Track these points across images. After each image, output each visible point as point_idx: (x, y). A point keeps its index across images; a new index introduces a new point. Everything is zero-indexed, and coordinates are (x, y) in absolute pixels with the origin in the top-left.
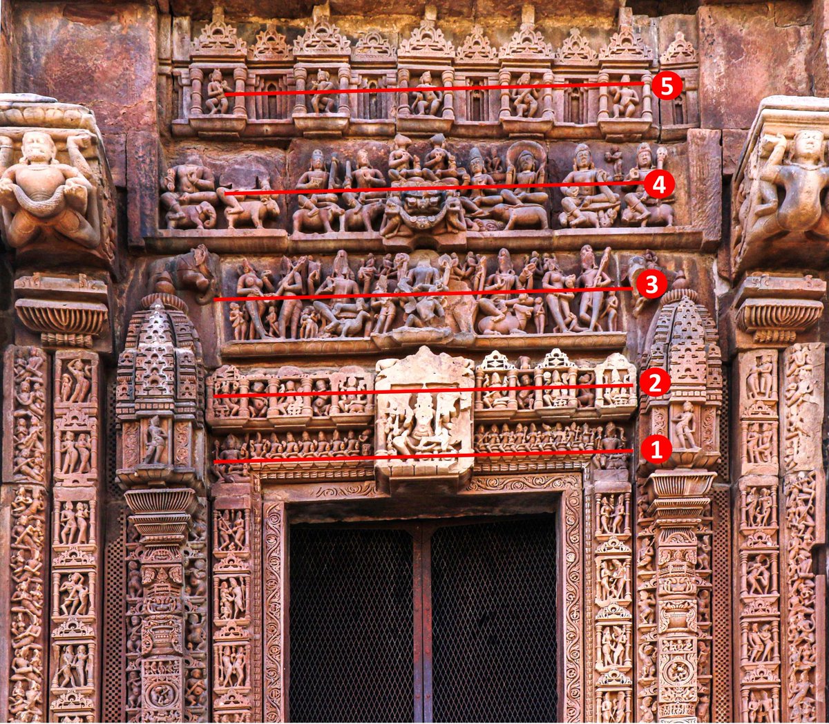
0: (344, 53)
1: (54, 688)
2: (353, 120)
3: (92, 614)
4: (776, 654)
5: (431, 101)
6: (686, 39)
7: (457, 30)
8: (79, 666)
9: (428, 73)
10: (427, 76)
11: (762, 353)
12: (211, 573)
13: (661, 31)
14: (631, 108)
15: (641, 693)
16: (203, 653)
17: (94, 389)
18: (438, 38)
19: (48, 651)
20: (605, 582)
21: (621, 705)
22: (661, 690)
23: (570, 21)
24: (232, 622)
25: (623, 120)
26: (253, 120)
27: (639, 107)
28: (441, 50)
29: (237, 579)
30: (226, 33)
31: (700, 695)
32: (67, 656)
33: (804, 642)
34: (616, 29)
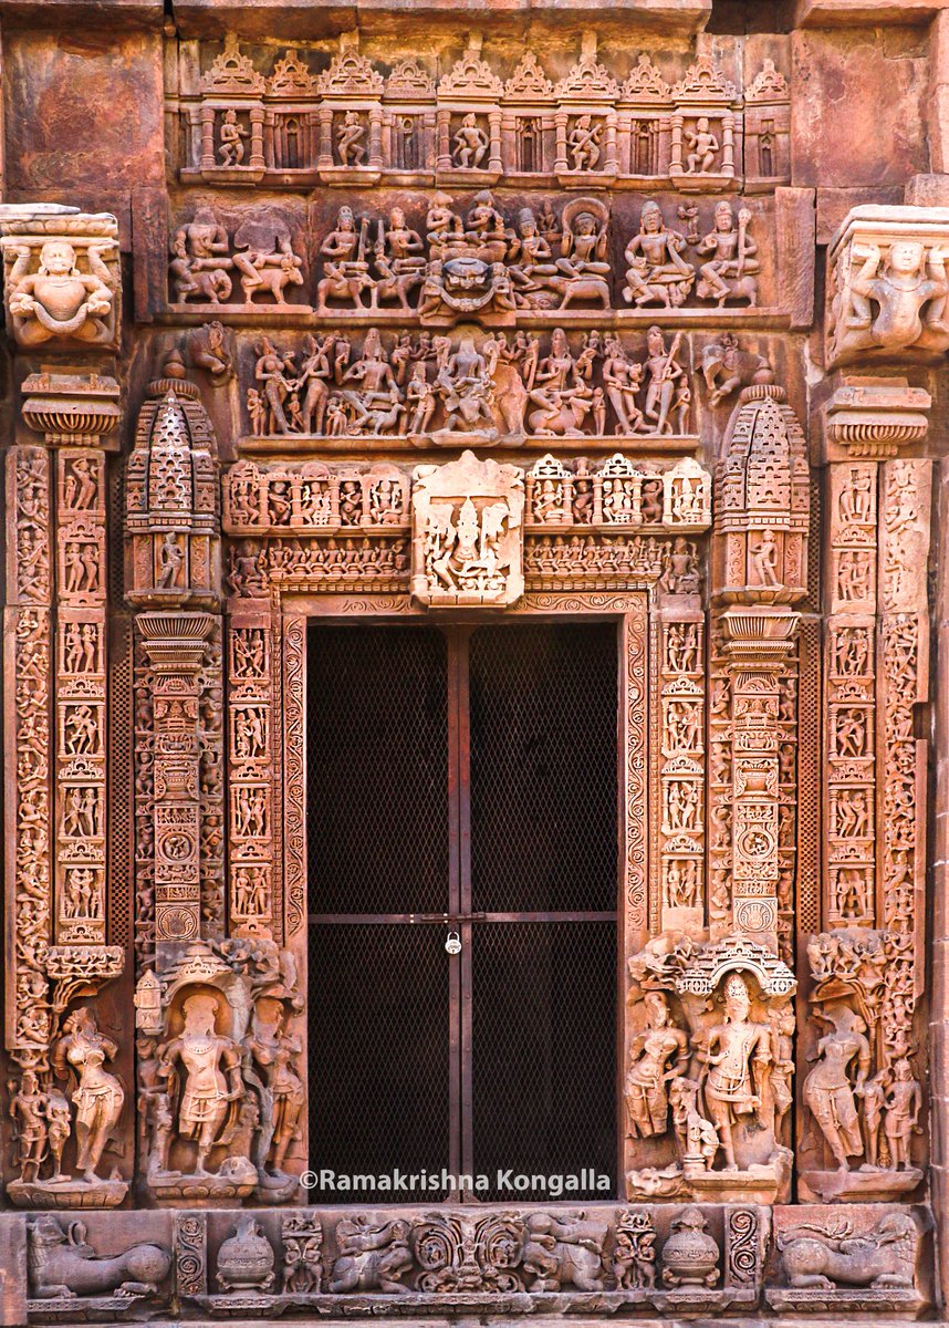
0: (376, 91)
1: (62, 837)
2: (387, 171)
3: (101, 754)
4: (870, 829)
5: (475, 149)
6: (777, 69)
7: (506, 54)
8: (88, 812)
9: (473, 116)
10: (471, 119)
11: (858, 466)
12: (226, 703)
13: (748, 56)
14: (709, 159)
15: (713, 864)
16: (219, 798)
17: (102, 493)
18: (485, 72)
19: (53, 792)
20: (673, 729)
21: (690, 876)
22: (736, 865)
23: (638, 44)
24: (251, 760)
25: (699, 175)
26: (272, 170)
27: (719, 155)
28: (487, 87)
29: (256, 710)
30: (241, 65)
31: (782, 870)
32: (75, 800)
33: (902, 817)
34: (692, 56)
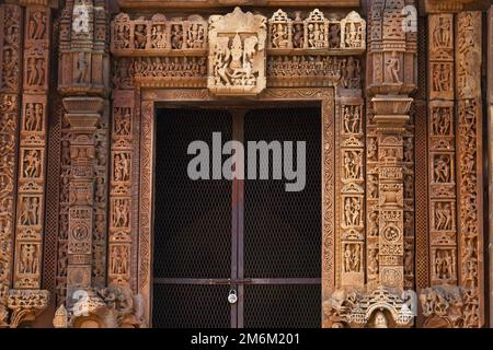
1: (19, 226)
3: (41, 178)
4: (454, 225)
8: (34, 211)
11: (443, 16)
12: (110, 150)
15: (369, 247)
16: (104, 205)
17: (48, 31)
19: (16, 200)
20: (347, 166)
21: (356, 254)
22: (380, 247)
24: (121, 183)
29: (125, 154)
31: (406, 250)
32: (27, 205)
33: (470, 218)
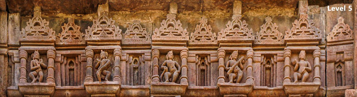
0: (118, 38)
5: (173, 72)
6: (345, 23)
7: (191, 20)
9: (171, 52)
10: (170, 54)
13: (328, 17)
14: (306, 75)
18: (179, 27)
23: (265, 12)
28: (180, 35)
30: (42, 25)
34: (296, 17)
